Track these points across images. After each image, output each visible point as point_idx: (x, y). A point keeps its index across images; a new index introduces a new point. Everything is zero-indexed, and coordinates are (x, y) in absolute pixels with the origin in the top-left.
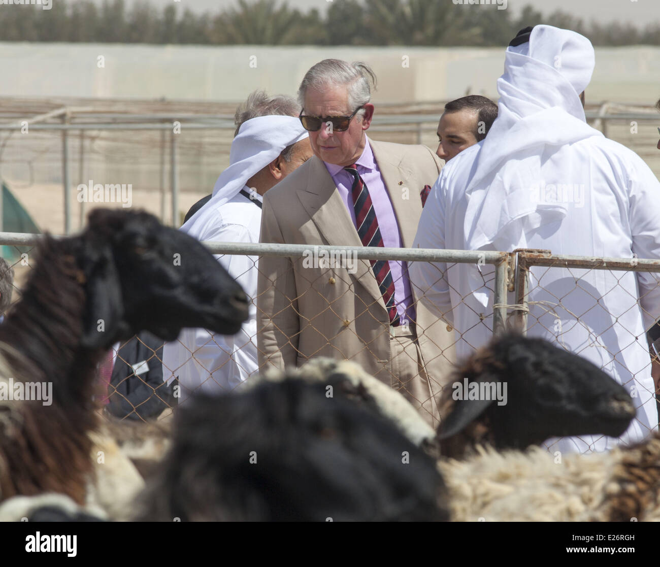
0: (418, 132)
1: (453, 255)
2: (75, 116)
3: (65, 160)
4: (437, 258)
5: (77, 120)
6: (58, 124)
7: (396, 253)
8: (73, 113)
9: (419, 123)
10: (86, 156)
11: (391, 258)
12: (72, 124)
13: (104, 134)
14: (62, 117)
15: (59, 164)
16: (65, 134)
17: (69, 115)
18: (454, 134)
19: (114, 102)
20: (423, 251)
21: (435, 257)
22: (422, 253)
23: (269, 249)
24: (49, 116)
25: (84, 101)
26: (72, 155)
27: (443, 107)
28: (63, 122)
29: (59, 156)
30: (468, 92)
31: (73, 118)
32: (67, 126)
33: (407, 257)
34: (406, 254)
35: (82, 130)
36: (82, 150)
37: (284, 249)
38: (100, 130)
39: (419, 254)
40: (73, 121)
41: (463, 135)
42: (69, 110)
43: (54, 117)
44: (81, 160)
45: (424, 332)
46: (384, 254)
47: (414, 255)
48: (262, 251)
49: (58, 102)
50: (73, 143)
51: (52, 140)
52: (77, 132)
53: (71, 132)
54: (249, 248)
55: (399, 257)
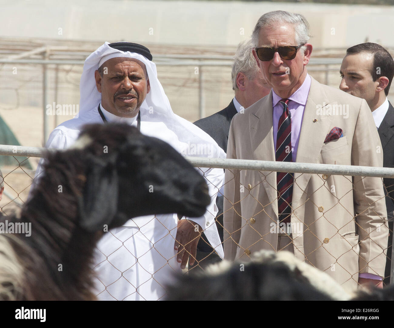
0: (326, 72)
1: (363, 170)
2: (53, 53)
3: (44, 89)
4: (350, 173)
5: (55, 57)
6: (39, 59)
7: (317, 168)
8: (51, 50)
9: (327, 65)
10: (60, 86)
11: (313, 171)
12: (50, 59)
13: (75, 68)
14: (43, 54)
15: (41, 92)
16: (45, 67)
17: (49, 53)
18: (354, 72)
19: (83, 42)
20: (338, 167)
21: (348, 172)
22: (338, 169)
23: (216, 163)
24: (32, 53)
25: (60, 42)
26: (50, 84)
27: (345, 52)
28: (44, 58)
29: (41, 85)
30: (367, 40)
31: (51, 55)
32: (47, 61)
33: (326, 171)
34: (325, 169)
35: (58, 64)
36: (57, 81)
37: (228, 163)
38: (73, 65)
39: (335, 169)
40: (51, 57)
41: (361, 72)
42: (48, 48)
43: (36, 54)
44: (56, 89)
45: (338, 231)
46: (308, 168)
47: (331, 170)
48: (211, 164)
49: (39, 42)
50: (50, 74)
51: (36, 72)
52: (53, 66)
53: (49, 66)
54: (200, 161)
55: (320, 171)
